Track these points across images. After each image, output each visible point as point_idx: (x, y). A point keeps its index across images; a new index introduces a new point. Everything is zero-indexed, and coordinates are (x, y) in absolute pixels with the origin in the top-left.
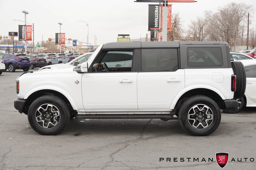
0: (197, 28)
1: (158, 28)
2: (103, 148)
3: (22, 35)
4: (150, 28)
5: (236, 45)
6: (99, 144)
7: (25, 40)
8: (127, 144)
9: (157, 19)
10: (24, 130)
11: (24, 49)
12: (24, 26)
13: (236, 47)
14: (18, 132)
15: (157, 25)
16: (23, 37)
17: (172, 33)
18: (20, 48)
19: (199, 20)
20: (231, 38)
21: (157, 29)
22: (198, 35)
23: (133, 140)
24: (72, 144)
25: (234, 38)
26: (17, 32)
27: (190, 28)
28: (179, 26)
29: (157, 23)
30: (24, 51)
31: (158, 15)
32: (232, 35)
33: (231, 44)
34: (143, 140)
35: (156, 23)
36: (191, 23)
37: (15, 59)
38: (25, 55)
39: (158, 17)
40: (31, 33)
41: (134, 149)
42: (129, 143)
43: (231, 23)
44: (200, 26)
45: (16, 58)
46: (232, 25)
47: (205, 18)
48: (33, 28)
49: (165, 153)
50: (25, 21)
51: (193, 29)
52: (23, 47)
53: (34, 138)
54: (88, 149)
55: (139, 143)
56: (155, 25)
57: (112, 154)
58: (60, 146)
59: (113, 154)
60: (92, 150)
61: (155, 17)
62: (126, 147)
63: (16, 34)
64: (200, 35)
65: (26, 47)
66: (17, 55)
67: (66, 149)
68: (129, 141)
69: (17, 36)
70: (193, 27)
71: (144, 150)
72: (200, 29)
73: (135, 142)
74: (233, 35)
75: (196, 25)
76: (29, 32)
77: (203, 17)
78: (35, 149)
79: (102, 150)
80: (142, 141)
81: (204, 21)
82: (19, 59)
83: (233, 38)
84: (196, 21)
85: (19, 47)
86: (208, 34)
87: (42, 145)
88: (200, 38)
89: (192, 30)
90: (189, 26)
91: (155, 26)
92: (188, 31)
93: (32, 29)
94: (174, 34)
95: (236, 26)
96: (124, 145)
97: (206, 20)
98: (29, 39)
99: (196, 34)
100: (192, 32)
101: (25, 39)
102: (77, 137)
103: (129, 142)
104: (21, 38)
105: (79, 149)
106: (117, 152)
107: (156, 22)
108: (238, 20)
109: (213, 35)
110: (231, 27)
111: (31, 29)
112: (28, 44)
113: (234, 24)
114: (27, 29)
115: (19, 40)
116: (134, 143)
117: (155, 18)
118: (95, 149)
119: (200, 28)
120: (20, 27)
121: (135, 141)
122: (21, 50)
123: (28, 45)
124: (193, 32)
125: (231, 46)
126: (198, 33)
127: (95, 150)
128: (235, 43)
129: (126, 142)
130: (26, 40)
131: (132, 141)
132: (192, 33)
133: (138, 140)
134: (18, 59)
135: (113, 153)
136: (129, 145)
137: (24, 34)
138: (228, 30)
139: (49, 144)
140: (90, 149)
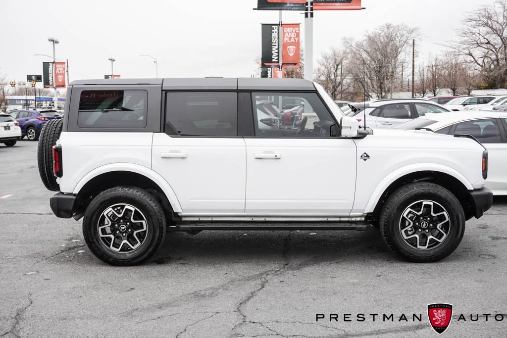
0: (331, 64)
1: (278, 62)
2: (218, 291)
3: (50, 79)
4: (265, 64)
5: (394, 91)
6: (209, 282)
7: (54, 88)
8: (263, 279)
9: (277, 47)
10: (57, 253)
11: (53, 103)
12: (53, 63)
13: (393, 94)
14: (47, 259)
15: (277, 58)
16: (50, 82)
17: (292, 73)
18: (46, 101)
19: (334, 52)
20: (386, 81)
21: (276, 64)
22: (333, 77)
23: (272, 270)
24: (156, 282)
25: (390, 80)
26: (41, 76)
27: (319, 65)
28: (303, 62)
29: (277, 54)
30: (53, 105)
31: (277, 42)
32: (387, 75)
33: (386, 89)
34: (292, 270)
35: (274, 55)
36: (321, 57)
37: (39, 119)
38: (55, 111)
39: (277, 44)
40: (63, 74)
41: (282, 291)
42: (268, 278)
43: (385, 56)
44: (335, 62)
45: (40, 117)
46: (386, 60)
47: (344, 48)
48: (68, 67)
49: (345, 300)
50: (53, 56)
51: (325, 66)
52: (51, 100)
53: (77, 272)
54: (189, 294)
55: (286, 276)
56: (273, 57)
57: (239, 304)
58: (132, 289)
59: (241, 304)
60: (197, 295)
61: (273, 44)
62: (263, 287)
63: (38, 78)
64: (336, 76)
65: (55, 99)
66: (41, 112)
67: (144, 295)
68: (265, 272)
69: (41, 81)
70: (325, 64)
71: (301, 292)
72: (336, 67)
73: (277, 275)
74: (389, 74)
75: (329, 60)
76: (61, 74)
77: (340, 48)
78: (81, 297)
79: (217, 295)
80: (291, 272)
81: (341, 53)
82: (45, 118)
83: (388, 79)
84: (330, 53)
85: (44, 99)
86: (349, 73)
87: (95, 287)
88: (336, 80)
89: (323, 68)
90: (319, 62)
91: (273, 60)
92: (317, 70)
93: (66, 70)
94: (295, 74)
95: (393, 60)
96: (259, 281)
97: (345, 53)
98: (61, 84)
99: (330, 75)
100: (323, 72)
101: (54, 86)
102: (163, 266)
103: (267, 275)
104: (47, 83)
105: (172, 295)
106: (249, 298)
107: (274, 53)
108: (396, 52)
109: (357, 75)
110: (386, 62)
111: (64, 69)
112: (59, 94)
113: (391, 57)
114: (58, 69)
115: (45, 87)
116: (276, 277)
117: (273, 47)
118: (203, 293)
119: (335, 65)
120: (46, 66)
121: (279, 272)
122: (48, 105)
123: (58, 96)
124: (325, 72)
125: (385, 93)
126: (333, 73)
127: (203, 296)
128: (392, 88)
129: (261, 274)
130: (56, 86)
131: (273, 272)
132: (324, 74)
133: (282, 270)
134: (43, 119)
135: (241, 302)
136: (267, 281)
137: (52, 77)
138: (380, 67)
139: (109, 284)
140: (193, 294)
